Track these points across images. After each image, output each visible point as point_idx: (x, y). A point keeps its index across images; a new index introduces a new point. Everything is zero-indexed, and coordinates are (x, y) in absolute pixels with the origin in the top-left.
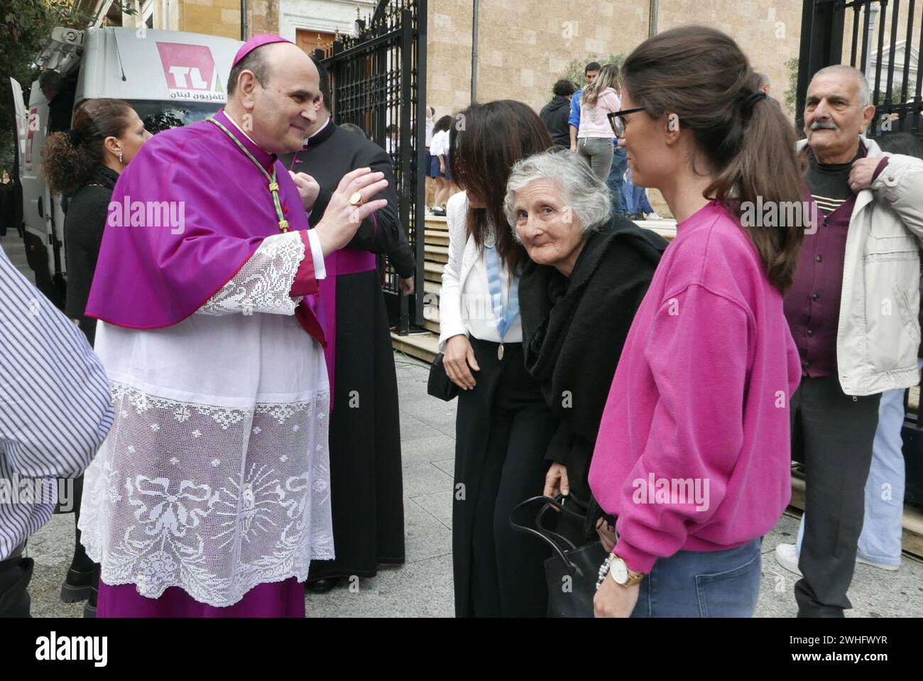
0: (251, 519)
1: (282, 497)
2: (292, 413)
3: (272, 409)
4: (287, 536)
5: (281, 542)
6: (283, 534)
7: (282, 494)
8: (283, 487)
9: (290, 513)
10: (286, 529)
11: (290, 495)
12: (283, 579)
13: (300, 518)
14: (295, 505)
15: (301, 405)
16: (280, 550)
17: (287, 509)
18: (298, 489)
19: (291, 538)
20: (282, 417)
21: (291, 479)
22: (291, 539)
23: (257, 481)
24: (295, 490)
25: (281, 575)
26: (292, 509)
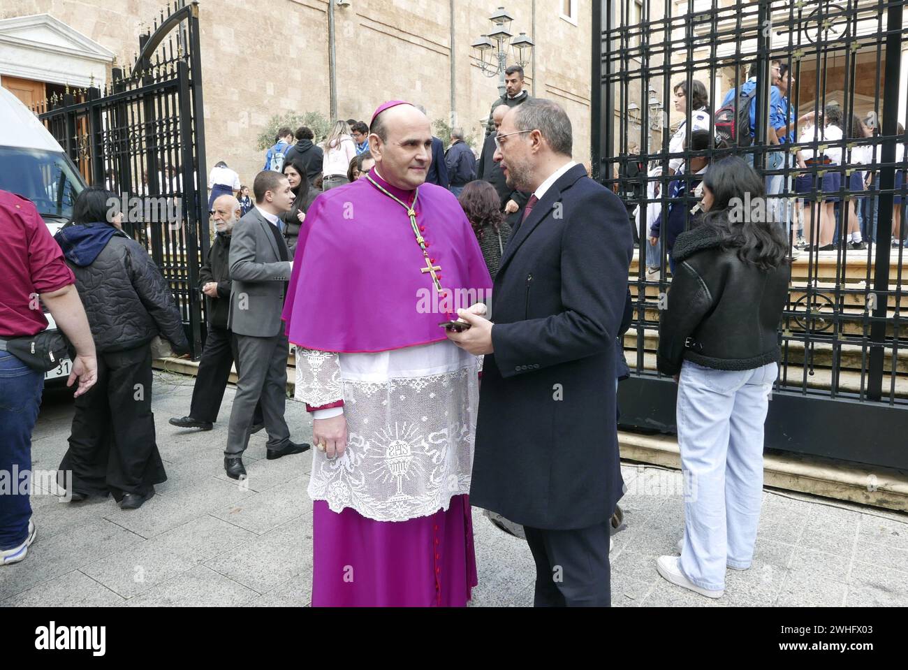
0: (409, 463)
1: (427, 448)
2: (426, 384)
3: (411, 381)
4: (435, 478)
5: (431, 483)
6: (432, 477)
7: (427, 447)
8: (426, 440)
9: (434, 460)
10: (433, 473)
11: (433, 446)
12: (436, 511)
13: (443, 463)
14: (438, 453)
15: (435, 377)
16: (430, 489)
17: (431, 457)
18: (440, 441)
19: (438, 478)
20: (419, 388)
21: (432, 434)
22: (438, 480)
23: (410, 435)
24: (436, 443)
25: (434, 509)
26: (435, 457)
